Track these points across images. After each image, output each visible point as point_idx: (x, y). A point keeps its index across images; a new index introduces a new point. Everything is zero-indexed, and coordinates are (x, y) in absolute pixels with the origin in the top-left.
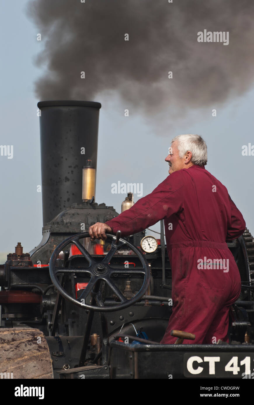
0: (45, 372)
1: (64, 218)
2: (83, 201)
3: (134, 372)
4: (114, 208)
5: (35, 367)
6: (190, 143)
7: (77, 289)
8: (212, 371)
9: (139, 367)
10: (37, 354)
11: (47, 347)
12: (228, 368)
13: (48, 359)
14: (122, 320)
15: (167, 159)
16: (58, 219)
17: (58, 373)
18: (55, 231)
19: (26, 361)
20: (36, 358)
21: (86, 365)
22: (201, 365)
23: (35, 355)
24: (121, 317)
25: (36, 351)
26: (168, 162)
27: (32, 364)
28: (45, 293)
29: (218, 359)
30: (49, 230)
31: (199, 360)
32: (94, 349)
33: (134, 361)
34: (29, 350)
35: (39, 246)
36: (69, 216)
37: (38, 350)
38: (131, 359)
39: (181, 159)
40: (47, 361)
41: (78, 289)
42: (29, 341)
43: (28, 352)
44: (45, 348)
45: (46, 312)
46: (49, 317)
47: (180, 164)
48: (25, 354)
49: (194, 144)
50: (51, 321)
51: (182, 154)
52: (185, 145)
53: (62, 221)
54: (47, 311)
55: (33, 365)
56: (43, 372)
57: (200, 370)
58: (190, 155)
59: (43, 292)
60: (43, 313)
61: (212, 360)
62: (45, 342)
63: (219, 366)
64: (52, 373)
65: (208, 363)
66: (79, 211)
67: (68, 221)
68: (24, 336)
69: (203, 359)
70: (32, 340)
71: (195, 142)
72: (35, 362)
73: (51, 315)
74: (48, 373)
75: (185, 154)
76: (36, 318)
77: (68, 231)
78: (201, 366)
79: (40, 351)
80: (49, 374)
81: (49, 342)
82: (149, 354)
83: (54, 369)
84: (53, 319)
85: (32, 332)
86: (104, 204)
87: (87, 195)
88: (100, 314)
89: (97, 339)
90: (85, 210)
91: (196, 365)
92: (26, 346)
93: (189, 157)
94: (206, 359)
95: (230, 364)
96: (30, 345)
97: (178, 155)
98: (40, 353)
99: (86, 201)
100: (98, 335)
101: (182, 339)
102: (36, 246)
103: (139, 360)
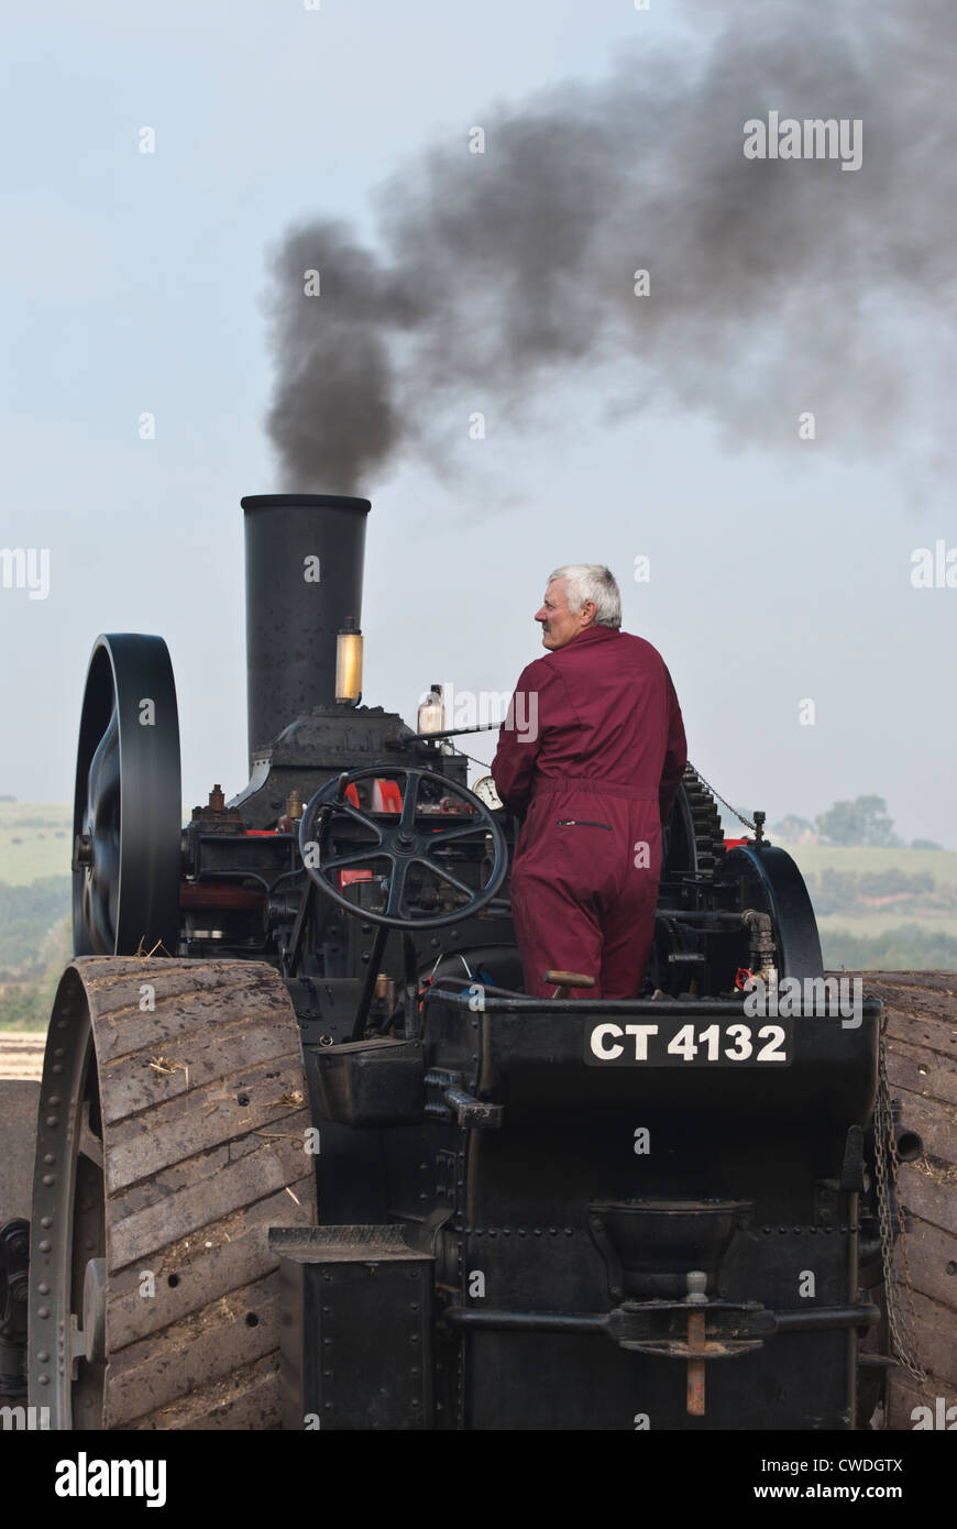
0: (287, 1050)
1: (299, 735)
2: (338, 701)
3: (481, 1055)
4: (401, 717)
5: (265, 1039)
6: (592, 584)
7: (341, 884)
8: (641, 1053)
9: (492, 1044)
10: (270, 1013)
11: (289, 999)
12: (673, 1048)
13: (291, 1024)
14: (435, 947)
15: (540, 618)
16: (287, 738)
17: (316, 1053)
18: (280, 764)
19: (247, 1027)
20: (268, 1022)
21: (369, 1038)
22: (619, 1041)
23: (265, 1015)
24: (434, 941)
25: (265, 1008)
26: (541, 623)
27: (259, 1033)
28: (273, 890)
29: (653, 1029)
30: (267, 761)
31: (616, 1031)
32: (381, 1005)
33: (481, 1031)
34: (253, 1005)
35: (244, 793)
36: (310, 732)
37: (270, 1005)
38: (475, 1027)
39: (574, 616)
40: (290, 1028)
41: (344, 883)
42: (251, 987)
43: (251, 1010)
44: (285, 1003)
45: (277, 928)
46: (284, 938)
47: (570, 627)
48: (245, 1013)
49: (600, 586)
50: (287, 946)
51: (575, 607)
52: (581, 586)
53: (296, 743)
54: (280, 927)
55: (263, 1036)
56: (282, 1052)
57: (617, 1051)
58: (591, 608)
59: (268, 887)
60: (270, 931)
61: (642, 1032)
62: (284, 990)
63: (657, 1044)
64: (302, 1054)
65: (633, 1037)
66: (331, 723)
67: (307, 742)
68: (240, 976)
69: (624, 1030)
70: (257, 986)
71: (600, 580)
72: (266, 1030)
73: (289, 936)
74: (293, 1053)
75: (582, 607)
76: (252, 939)
77: (307, 762)
78: (619, 1044)
79: (274, 1008)
80: (295, 1056)
81: (291, 990)
82: (514, 1017)
83: (304, 1044)
84: (294, 943)
85: (257, 969)
86: (380, 709)
87: (345, 689)
88: (402, 936)
89: (388, 985)
90: (342, 719)
91: (608, 1042)
92: (246, 996)
93: (590, 614)
94: (630, 1029)
95: (677, 1039)
96: (255, 995)
97: (567, 607)
98: (274, 1012)
99: (344, 702)
100: (388, 976)
101: (567, 988)
102: (239, 793)
103: (491, 1029)
